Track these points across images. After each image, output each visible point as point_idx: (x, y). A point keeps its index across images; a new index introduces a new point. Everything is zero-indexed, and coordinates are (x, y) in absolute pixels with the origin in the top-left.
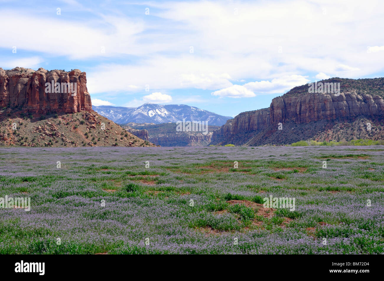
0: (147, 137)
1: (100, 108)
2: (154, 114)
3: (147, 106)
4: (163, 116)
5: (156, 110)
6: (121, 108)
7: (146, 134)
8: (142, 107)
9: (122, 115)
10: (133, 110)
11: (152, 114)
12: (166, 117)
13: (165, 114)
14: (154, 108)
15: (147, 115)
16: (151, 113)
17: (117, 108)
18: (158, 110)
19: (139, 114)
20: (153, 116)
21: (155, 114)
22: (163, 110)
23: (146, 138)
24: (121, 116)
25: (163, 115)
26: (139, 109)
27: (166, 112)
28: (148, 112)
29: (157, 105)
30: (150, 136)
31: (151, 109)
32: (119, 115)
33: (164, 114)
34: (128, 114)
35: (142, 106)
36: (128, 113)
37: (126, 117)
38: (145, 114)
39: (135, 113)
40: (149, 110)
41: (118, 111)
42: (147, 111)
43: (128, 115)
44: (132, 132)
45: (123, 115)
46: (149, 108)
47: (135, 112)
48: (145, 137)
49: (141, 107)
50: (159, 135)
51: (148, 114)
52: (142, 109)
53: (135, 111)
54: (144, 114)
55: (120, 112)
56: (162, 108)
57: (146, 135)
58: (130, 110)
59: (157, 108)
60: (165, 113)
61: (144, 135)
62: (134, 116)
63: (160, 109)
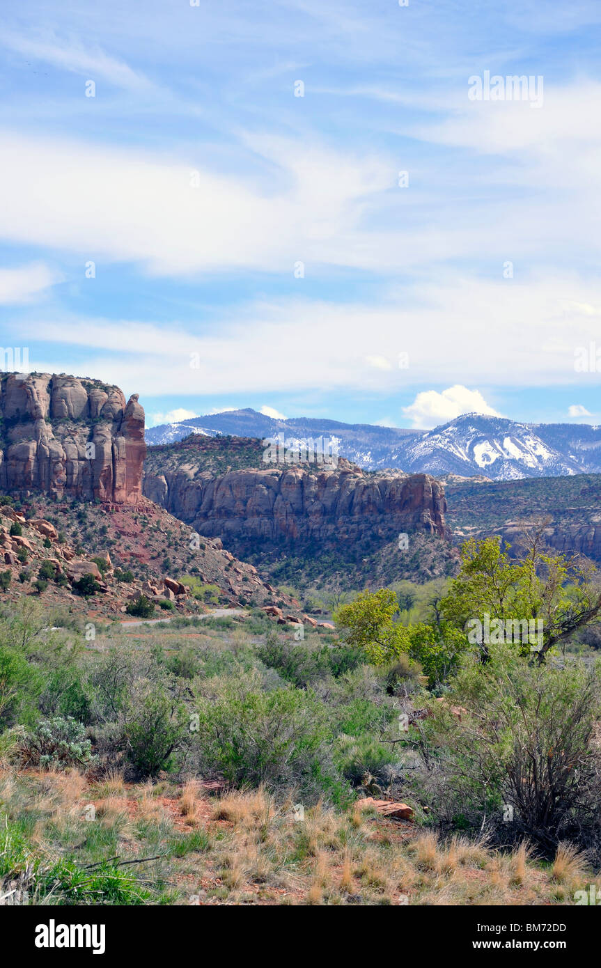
0: (436, 518)
1: (291, 428)
2: (494, 456)
3: (467, 425)
4: (531, 465)
5: (502, 440)
6: (368, 429)
7: (434, 498)
8: (450, 429)
9: (371, 455)
10: (415, 437)
11: (486, 457)
12: (541, 469)
13: (539, 457)
14: (498, 431)
15: (465, 458)
16: (484, 453)
17: (354, 428)
18: (513, 441)
19: (437, 452)
20: (492, 462)
21: (498, 455)
22: (530, 442)
23: (432, 523)
24: (367, 458)
25: (530, 462)
26: (436, 436)
27: (542, 451)
28: (471, 448)
29: (509, 422)
30: (467, 528)
31: (484, 439)
32: (361, 458)
33: (536, 460)
34: (394, 453)
35: (448, 425)
36: (393, 448)
37: (385, 462)
38: (461, 453)
39: (420, 450)
40: (477, 441)
41: (357, 442)
42: (468, 443)
43: (393, 458)
44: (358, 483)
45: (375, 456)
46: (475, 433)
47: (422, 445)
48: (427, 515)
49: (445, 427)
50: (509, 522)
51: (471, 454)
52: (449, 437)
53: (421, 440)
54: (458, 454)
55: (367, 445)
56: (526, 434)
57: (434, 507)
58: (402, 438)
59: (507, 435)
60: (538, 453)
61: (422, 505)
62: (417, 460)
63: (519, 437)
